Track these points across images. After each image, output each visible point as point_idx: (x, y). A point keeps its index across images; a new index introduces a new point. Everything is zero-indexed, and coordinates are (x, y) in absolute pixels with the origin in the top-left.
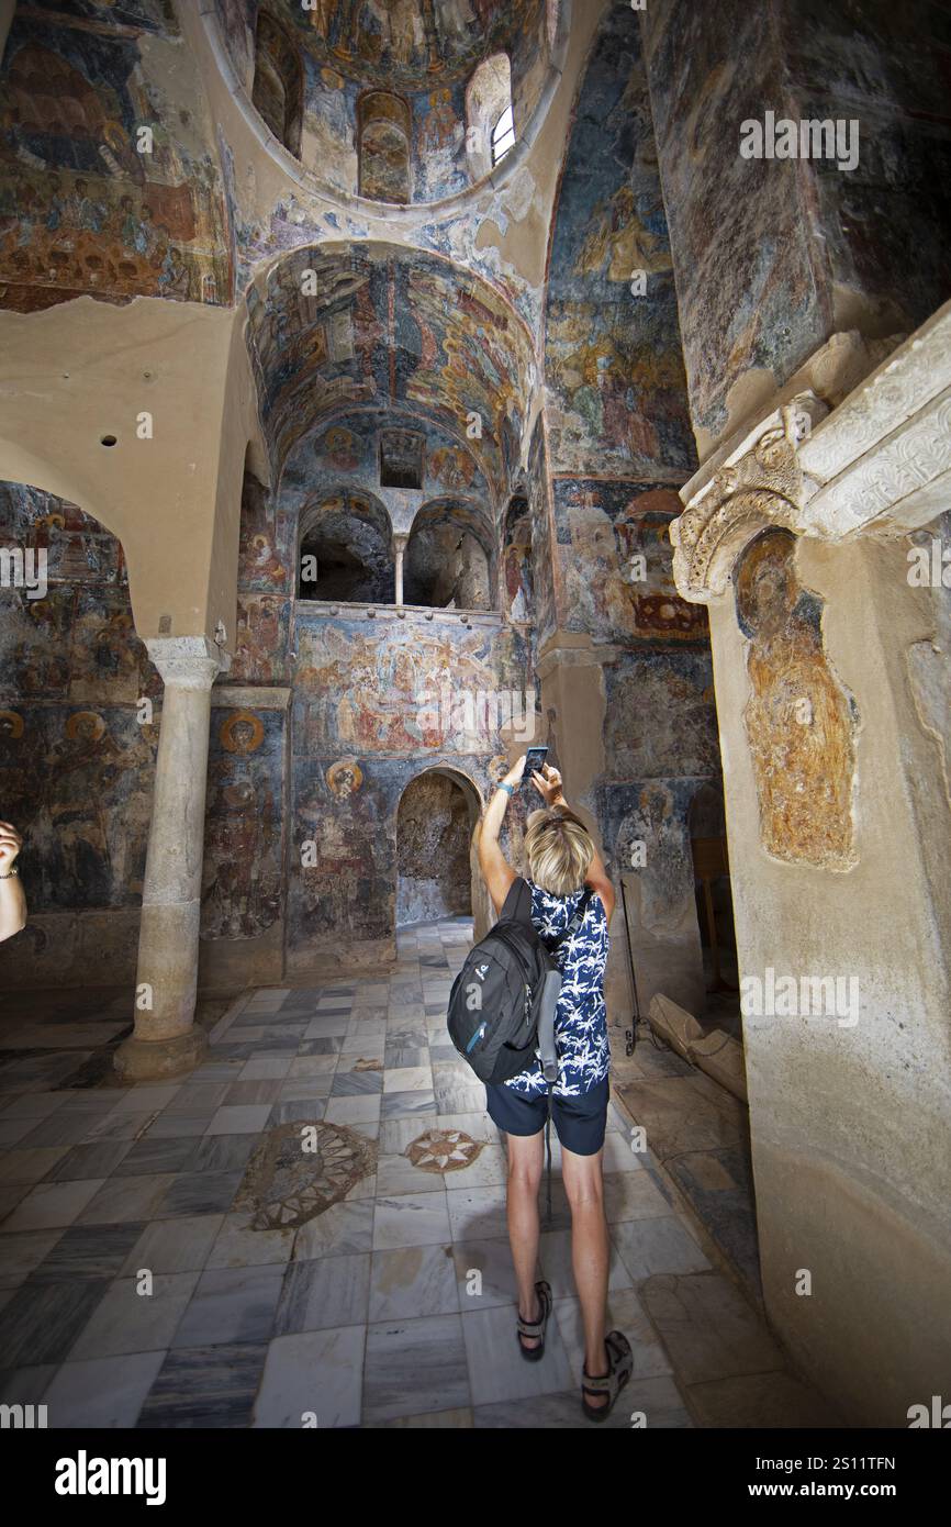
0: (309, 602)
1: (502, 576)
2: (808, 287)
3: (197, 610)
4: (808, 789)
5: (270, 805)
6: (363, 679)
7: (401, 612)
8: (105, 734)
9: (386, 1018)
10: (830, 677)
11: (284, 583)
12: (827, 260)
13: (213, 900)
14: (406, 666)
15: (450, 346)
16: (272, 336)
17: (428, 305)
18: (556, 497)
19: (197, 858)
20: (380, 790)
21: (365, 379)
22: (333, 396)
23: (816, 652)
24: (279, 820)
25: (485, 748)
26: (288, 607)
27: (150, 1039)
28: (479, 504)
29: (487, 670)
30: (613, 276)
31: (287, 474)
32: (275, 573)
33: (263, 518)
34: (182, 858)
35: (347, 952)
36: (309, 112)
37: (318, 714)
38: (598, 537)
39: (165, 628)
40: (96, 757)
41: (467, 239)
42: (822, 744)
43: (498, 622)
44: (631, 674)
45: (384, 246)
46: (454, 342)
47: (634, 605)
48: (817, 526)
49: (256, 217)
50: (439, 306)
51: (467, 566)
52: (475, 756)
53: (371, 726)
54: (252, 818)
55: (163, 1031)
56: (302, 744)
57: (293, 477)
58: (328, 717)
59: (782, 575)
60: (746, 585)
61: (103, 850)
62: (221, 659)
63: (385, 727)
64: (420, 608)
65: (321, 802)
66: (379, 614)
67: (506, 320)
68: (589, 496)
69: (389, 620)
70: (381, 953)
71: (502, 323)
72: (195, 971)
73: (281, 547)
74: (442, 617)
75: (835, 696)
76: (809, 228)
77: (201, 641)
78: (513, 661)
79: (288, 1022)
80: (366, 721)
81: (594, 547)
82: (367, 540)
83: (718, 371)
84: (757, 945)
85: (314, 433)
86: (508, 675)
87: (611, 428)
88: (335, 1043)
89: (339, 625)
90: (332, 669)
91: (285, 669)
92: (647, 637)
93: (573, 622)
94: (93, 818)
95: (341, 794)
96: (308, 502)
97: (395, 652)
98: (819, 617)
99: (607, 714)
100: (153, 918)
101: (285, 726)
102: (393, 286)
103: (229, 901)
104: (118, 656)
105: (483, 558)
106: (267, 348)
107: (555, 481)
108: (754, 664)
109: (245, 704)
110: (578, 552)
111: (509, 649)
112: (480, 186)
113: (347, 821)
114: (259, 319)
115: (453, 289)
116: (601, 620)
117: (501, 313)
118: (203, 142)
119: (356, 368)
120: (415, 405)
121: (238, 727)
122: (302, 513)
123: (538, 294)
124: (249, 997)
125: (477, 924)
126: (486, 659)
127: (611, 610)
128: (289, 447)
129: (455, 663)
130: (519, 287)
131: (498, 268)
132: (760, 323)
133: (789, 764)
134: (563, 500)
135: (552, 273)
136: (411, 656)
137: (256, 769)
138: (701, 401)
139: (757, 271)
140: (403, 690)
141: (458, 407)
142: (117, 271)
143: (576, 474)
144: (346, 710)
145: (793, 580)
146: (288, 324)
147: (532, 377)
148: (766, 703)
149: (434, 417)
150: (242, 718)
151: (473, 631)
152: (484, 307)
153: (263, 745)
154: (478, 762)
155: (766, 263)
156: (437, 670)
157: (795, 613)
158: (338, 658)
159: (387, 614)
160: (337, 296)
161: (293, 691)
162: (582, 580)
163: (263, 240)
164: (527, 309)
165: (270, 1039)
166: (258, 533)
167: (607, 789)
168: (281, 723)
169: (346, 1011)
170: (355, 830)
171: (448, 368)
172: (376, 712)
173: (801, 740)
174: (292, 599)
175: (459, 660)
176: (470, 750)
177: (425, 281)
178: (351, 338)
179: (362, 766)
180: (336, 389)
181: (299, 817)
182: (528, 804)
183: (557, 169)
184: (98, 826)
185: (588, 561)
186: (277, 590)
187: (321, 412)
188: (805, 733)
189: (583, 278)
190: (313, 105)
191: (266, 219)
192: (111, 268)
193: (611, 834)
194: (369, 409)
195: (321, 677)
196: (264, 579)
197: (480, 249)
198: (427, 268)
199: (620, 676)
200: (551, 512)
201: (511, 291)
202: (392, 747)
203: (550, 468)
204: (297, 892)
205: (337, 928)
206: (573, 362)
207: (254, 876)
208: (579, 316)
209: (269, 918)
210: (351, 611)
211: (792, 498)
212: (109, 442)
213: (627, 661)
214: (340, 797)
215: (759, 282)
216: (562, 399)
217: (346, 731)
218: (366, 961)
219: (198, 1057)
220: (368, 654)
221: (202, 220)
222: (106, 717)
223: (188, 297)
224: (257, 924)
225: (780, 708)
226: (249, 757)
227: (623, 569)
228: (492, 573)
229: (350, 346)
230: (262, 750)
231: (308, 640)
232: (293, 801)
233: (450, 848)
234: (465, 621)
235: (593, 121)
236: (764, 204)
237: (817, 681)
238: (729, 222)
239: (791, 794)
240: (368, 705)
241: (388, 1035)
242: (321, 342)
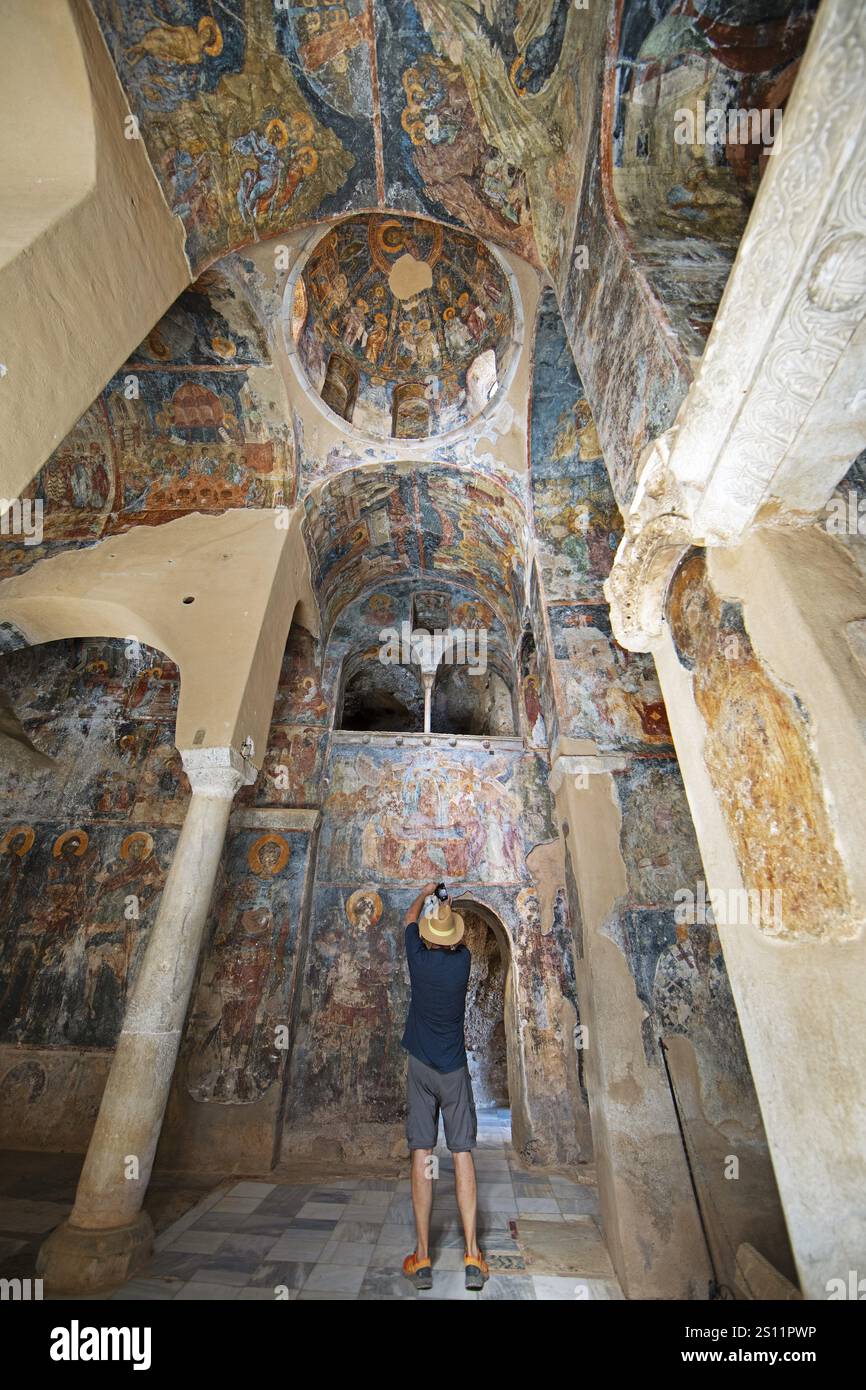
0: (345, 732)
1: (521, 705)
2: (672, 368)
3: (227, 725)
4: (782, 826)
5: (286, 934)
6: (389, 804)
7: (427, 740)
8: (152, 854)
9: (375, 1242)
10: (768, 680)
11: (325, 716)
12: (682, 346)
13: (213, 1047)
14: (430, 791)
15: (464, 525)
16: (325, 529)
17: (443, 500)
18: (552, 621)
19: (186, 978)
20: (400, 923)
21: (401, 557)
22: (376, 570)
23: (749, 658)
24: (293, 952)
25: (512, 879)
26: (326, 737)
27: (84, 1225)
28: (499, 645)
29: (510, 794)
30: (583, 458)
31: (337, 630)
32: (319, 708)
33: (312, 662)
34: (170, 977)
35: (352, 1139)
36: (360, 399)
37: (344, 838)
38: (595, 652)
39: (199, 740)
40: (139, 876)
41: (468, 452)
42: (782, 762)
43: (520, 747)
44: (646, 782)
45: (408, 464)
46: (466, 522)
47: (640, 713)
48: (714, 532)
49: (317, 455)
50: (452, 498)
51: (493, 701)
52: (501, 887)
53: (394, 852)
54: (266, 947)
55: (99, 1217)
56: (325, 870)
57: (342, 632)
58: (354, 842)
59: (702, 595)
60: (677, 618)
61: (122, 978)
62: (245, 770)
63: (408, 854)
64: (444, 735)
65: (339, 934)
66: (407, 742)
67: (502, 499)
68: (583, 618)
69: (416, 747)
70: (392, 1144)
71: (500, 502)
72: (157, 1129)
73: (325, 686)
74: (465, 743)
75: (778, 700)
76: (664, 332)
77: (227, 751)
78: (537, 785)
79: (259, 1231)
80: (389, 846)
81: (592, 660)
82: (411, 688)
83: (628, 458)
84: (780, 1088)
85: (360, 599)
86: (532, 799)
87: (597, 564)
88: (300, 1272)
89: (370, 752)
90: (360, 794)
91: (318, 794)
92: (658, 743)
93: (577, 730)
94: (122, 941)
95: (360, 926)
96: (351, 651)
97: (419, 777)
98: (742, 621)
99: (624, 826)
100: (126, 1049)
101: (309, 848)
102: (416, 489)
103: (228, 1049)
104: (178, 782)
105: (507, 691)
106: (321, 537)
107: (549, 608)
108: (700, 696)
109: (276, 826)
110: (577, 666)
111: (533, 773)
112: (475, 419)
113: (364, 960)
114: (314, 517)
115: (461, 485)
116: (605, 726)
117: (498, 495)
118: (283, 416)
119: (393, 549)
120: (441, 572)
121: (267, 848)
122: (346, 660)
123: (524, 478)
124: (227, 1189)
125: (514, 1116)
126: (509, 784)
127: (615, 717)
128: (340, 610)
129: (478, 788)
130: (510, 475)
131: (493, 466)
132: (647, 410)
133: (756, 800)
134: (559, 622)
135: (532, 460)
136: (435, 781)
137: (277, 893)
138: (621, 487)
139: (638, 378)
140: (427, 815)
141: (475, 570)
142: (219, 496)
143: (568, 601)
144: (371, 834)
145: (712, 595)
146: (338, 520)
147: (527, 537)
148: (719, 734)
149: (457, 580)
150: (271, 840)
151: (496, 756)
152: (485, 493)
153: (287, 868)
154: (505, 895)
155: (642, 371)
156: (461, 794)
157: (722, 626)
158: (367, 783)
159: (413, 742)
160: (375, 499)
161: (322, 814)
162: (581, 690)
163: (321, 468)
164: (517, 489)
165: (224, 1254)
166: (307, 675)
167: (634, 915)
168: (306, 845)
169: (330, 1225)
170: (371, 971)
171: (464, 542)
172: (400, 837)
173: (760, 765)
174: (330, 730)
175: (483, 785)
176: (496, 881)
177: (440, 482)
178: (388, 528)
179: (383, 895)
180: (378, 565)
181: (315, 950)
182: (564, 948)
183: (527, 396)
184: (124, 949)
185: (586, 673)
186: (318, 723)
187: (366, 583)
188: (761, 755)
189: (559, 462)
190: (363, 395)
191: (324, 457)
192: (216, 494)
193: (645, 975)
194: (404, 579)
195: (350, 802)
196: (309, 713)
197: (478, 456)
198: (440, 474)
199: (633, 785)
200: (548, 634)
201: (504, 479)
202: (414, 875)
203: (545, 599)
204: (304, 1046)
205: (343, 1100)
206: (559, 520)
207: (259, 1020)
208: (559, 488)
209: (267, 1077)
210: (381, 739)
211: (681, 512)
212: (189, 601)
213: (639, 768)
214: (358, 931)
215: (640, 386)
216: (551, 546)
217: (369, 857)
218: (373, 1155)
219: (130, 1267)
220: (395, 779)
221: (278, 460)
222: (156, 837)
223: (263, 506)
224: (254, 1084)
225: (732, 734)
226: (271, 880)
227: (623, 679)
228: (514, 703)
229: (387, 533)
230: (286, 873)
231: (341, 766)
232: (311, 932)
233: (488, 1009)
234: (487, 747)
235: (547, 364)
236: (634, 337)
237: (758, 689)
238: (616, 361)
239: (766, 840)
240: (392, 830)
241: (370, 1269)
242: (364, 532)
